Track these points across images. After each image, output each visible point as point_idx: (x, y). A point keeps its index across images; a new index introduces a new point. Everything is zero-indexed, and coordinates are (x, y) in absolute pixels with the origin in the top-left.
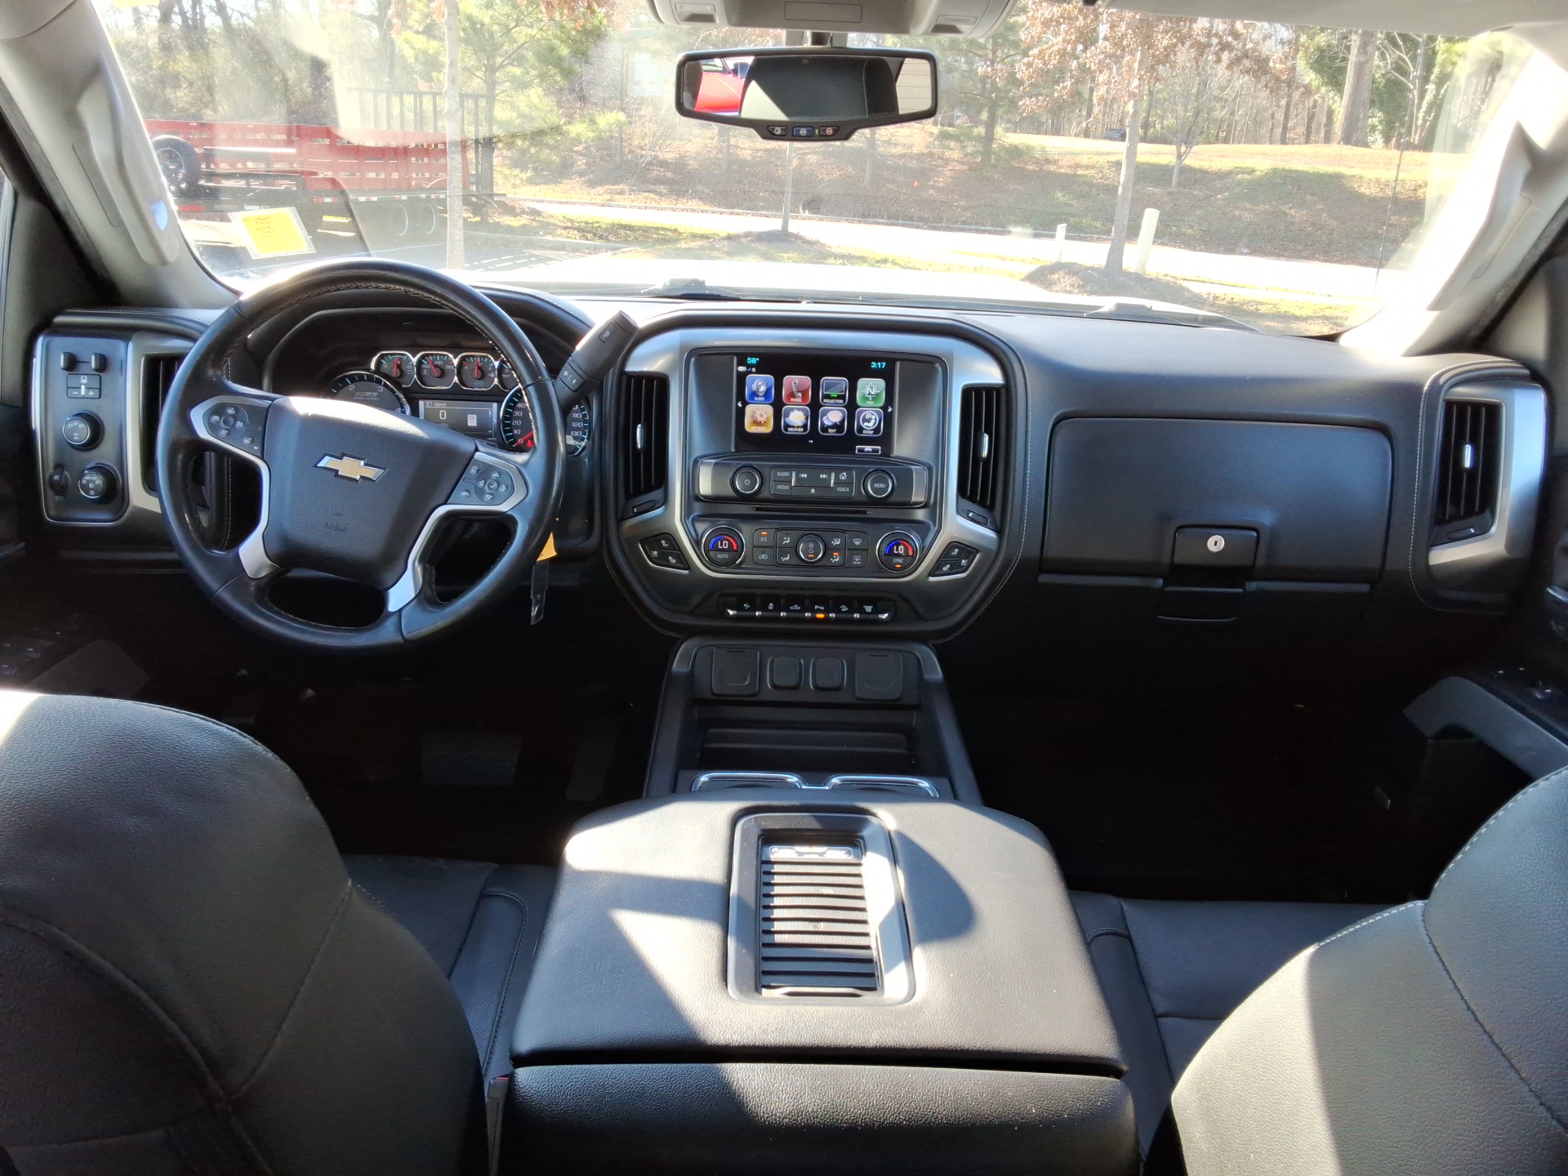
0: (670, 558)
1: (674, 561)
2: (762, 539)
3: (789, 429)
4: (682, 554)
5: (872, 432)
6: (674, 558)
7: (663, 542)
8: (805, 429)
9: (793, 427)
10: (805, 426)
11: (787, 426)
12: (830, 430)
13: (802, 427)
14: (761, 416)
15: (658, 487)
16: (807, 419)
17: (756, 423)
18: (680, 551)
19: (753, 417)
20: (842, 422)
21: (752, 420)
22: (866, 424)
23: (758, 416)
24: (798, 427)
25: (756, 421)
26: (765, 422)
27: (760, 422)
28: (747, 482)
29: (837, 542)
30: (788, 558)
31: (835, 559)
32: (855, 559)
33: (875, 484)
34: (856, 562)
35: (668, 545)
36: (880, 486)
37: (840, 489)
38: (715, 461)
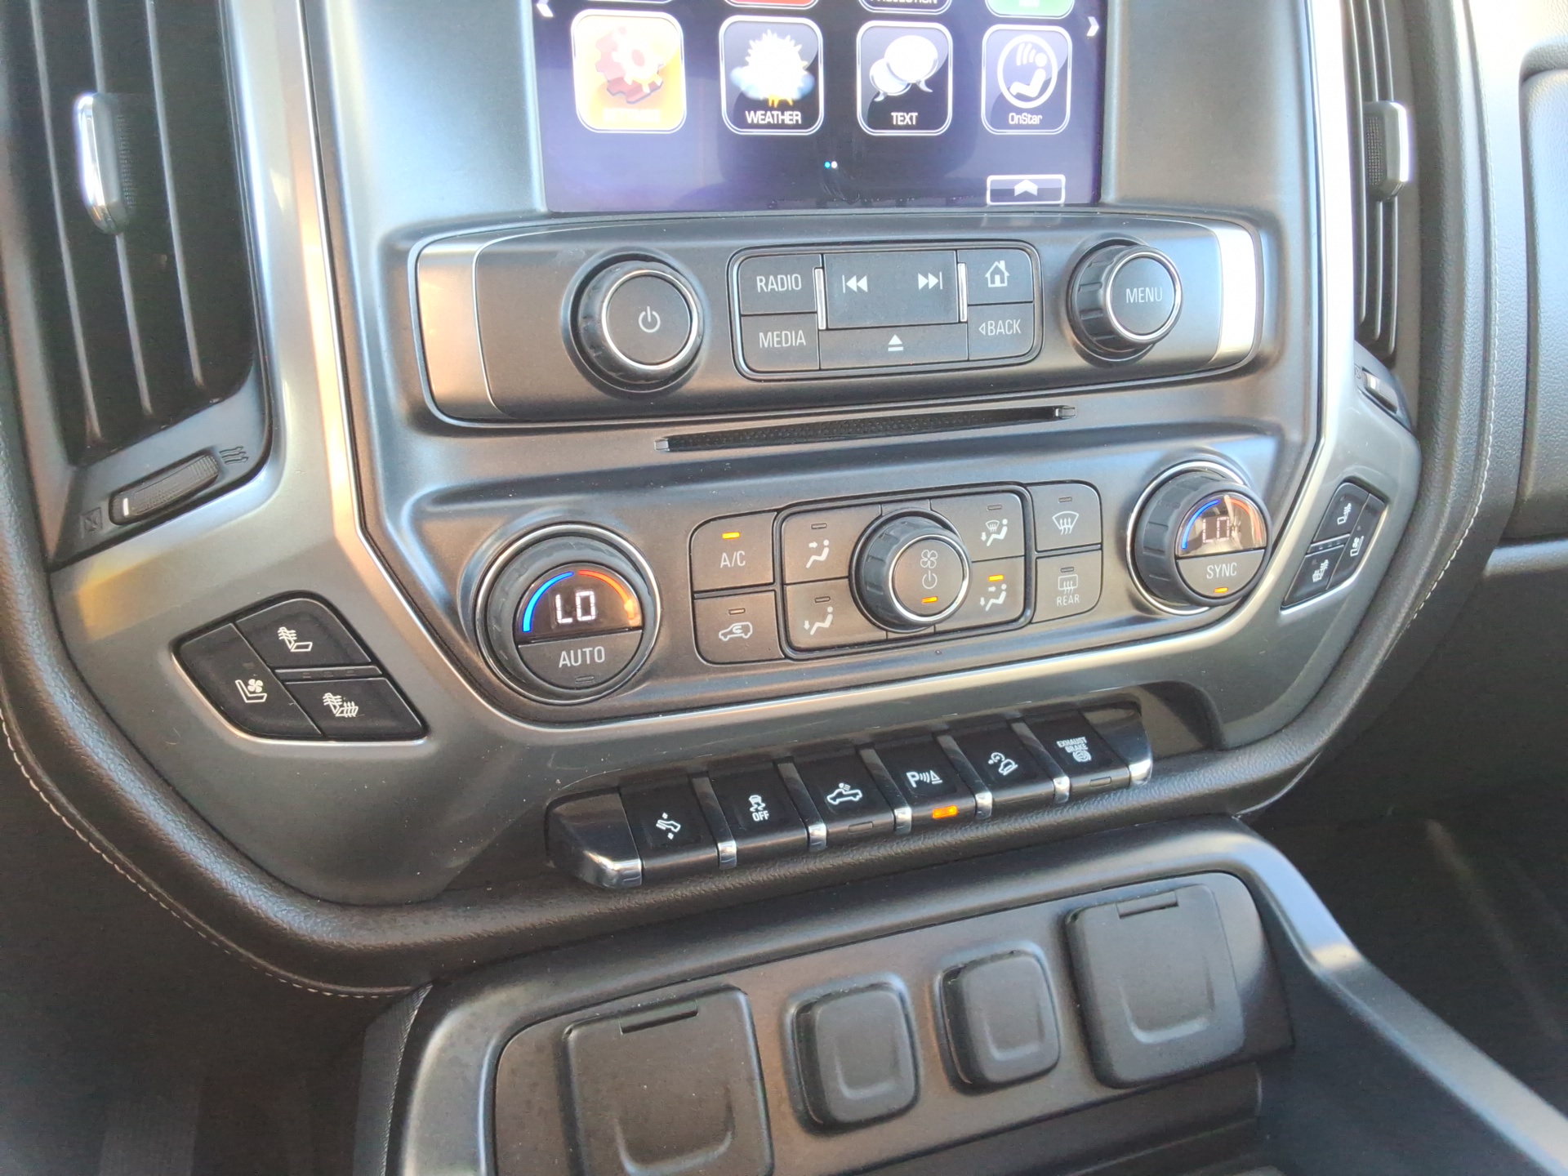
0: (330, 699)
1: (351, 710)
2: (725, 562)
3: (752, 117)
4: (386, 673)
5: (1036, 119)
6: (347, 697)
7: (286, 634)
8: (809, 119)
9: (763, 105)
10: (806, 104)
11: (744, 104)
12: (898, 117)
13: (797, 105)
14: (638, 59)
15: (225, 388)
16: (812, 69)
17: (620, 90)
18: (375, 660)
19: (604, 64)
20: (937, 81)
21: (601, 79)
22: (1018, 87)
23: (622, 57)
24: (783, 106)
25: (619, 81)
26: (654, 87)
27: (637, 87)
28: (649, 319)
29: (998, 532)
30: (830, 618)
31: (996, 595)
32: (1062, 586)
33: (1128, 290)
34: (1067, 599)
35: (311, 644)
36: (1143, 298)
37: (989, 328)
38: (476, 248)
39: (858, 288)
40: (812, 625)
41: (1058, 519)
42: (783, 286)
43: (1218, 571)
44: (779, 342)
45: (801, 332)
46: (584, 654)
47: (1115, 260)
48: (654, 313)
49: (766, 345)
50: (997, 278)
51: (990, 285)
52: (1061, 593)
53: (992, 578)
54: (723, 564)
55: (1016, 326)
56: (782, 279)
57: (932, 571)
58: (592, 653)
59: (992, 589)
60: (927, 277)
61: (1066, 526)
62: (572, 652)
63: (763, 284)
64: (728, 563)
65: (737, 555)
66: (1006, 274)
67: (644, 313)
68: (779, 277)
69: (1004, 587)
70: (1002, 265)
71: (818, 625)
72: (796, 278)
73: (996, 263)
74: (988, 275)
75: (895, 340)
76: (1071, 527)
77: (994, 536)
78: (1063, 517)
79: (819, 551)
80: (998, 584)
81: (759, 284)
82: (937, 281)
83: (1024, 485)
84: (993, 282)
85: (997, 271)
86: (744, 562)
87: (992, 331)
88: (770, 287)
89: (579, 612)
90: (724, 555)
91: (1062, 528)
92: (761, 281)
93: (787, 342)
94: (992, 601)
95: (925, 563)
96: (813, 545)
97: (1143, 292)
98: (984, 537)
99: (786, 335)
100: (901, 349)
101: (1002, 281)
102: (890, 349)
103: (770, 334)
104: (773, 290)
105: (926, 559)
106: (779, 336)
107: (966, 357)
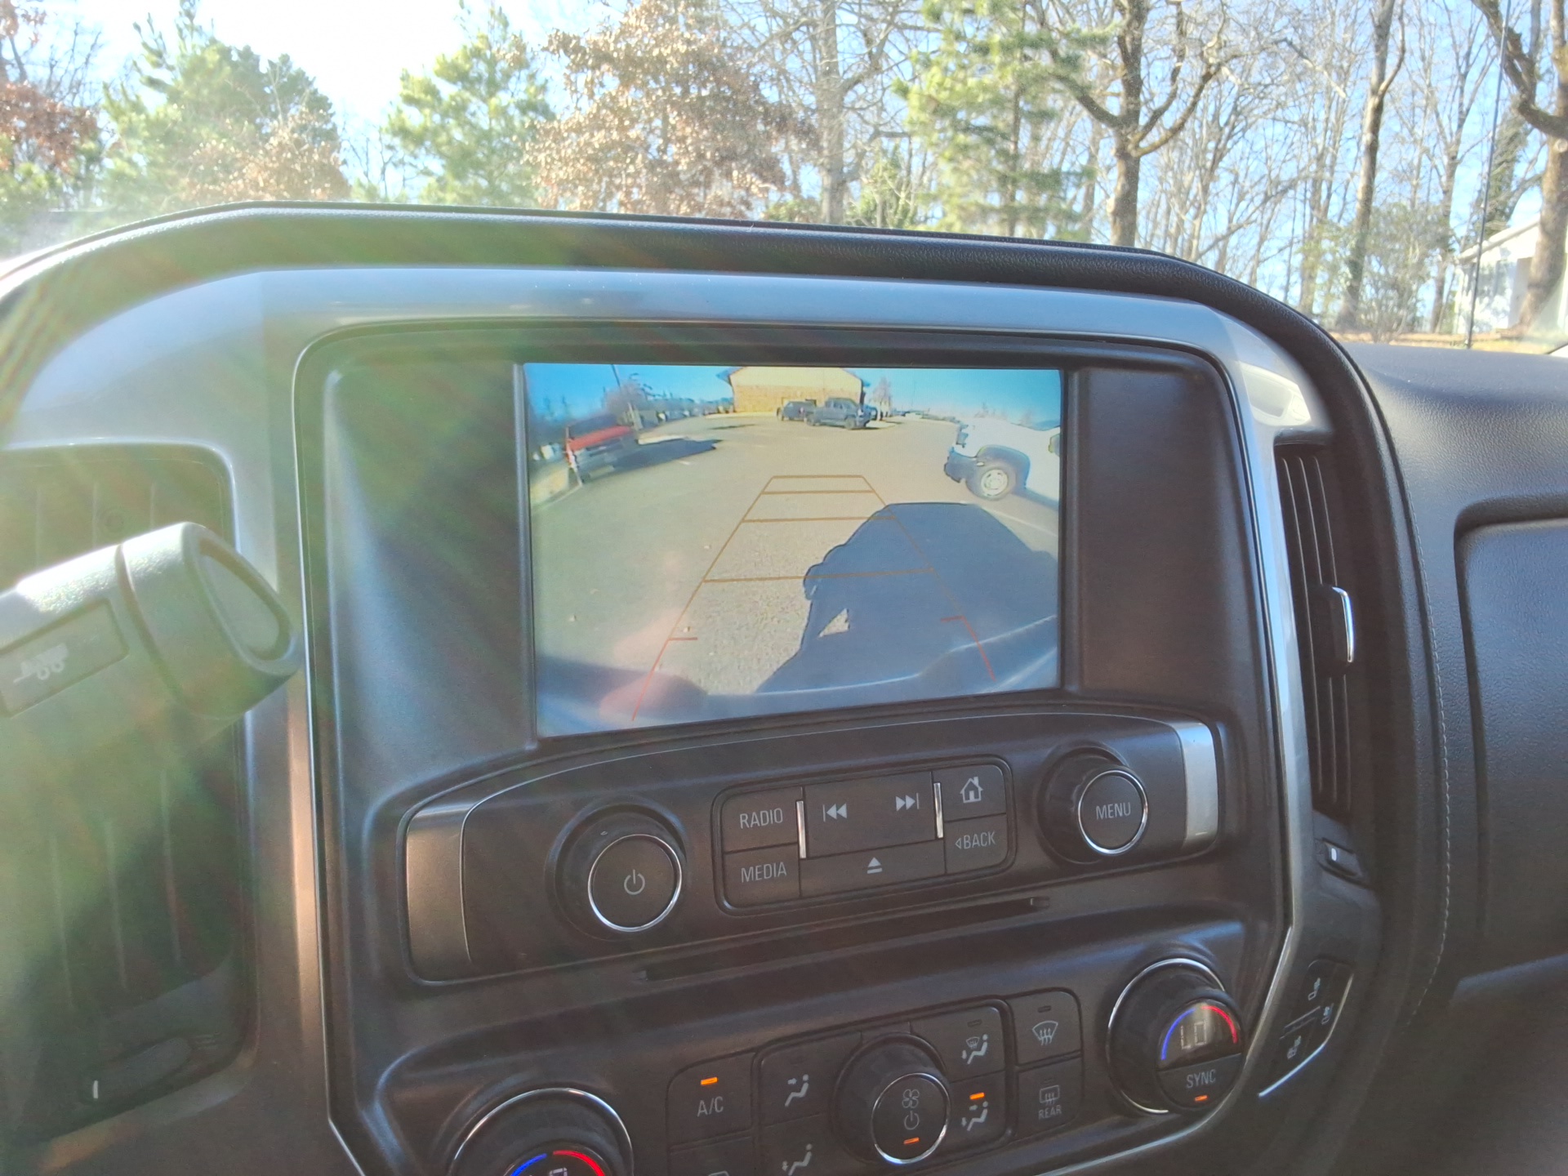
2: (702, 1110)
28: (634, 881)
29: (979, 1049)
30: (808, 1156)
31: (978, 1114)
32: (1044, 1098)
33: (1098, 807)
34: (1049, 1111)
36: (1113, 814)
37: (965, 842)
39: (838, 815)
40: (790, 1165)
41: (1038, 1030)
42: (765, 821)
43: (1197, 1079)
45: (782, 863)
47: (1084, 778)
48: (640, 875)
49: (748, 879)
50: (972, 794)
51: (965, 801)
52: (1043, 1107)
53: (973, 1097)
54: (700, 1111)
55: (990, 838)
56: (764, 814)
57: (915, 1111)
59: (974, 1108)
60: (904, 799)
61: (1046, 1037)
63: (745, 821)
64: (705, 1111)
65: (715, 1102)
66: (980, 789)
67: (629, 877)
68: (761, 813)
69: (985, 1104)
70: (976, 781)
71: (796, 1164)
72: (778, 812)
73: (970, 780)
74: (963, 792)
75: (874, 862)
76: (1051, 1037)
77: (975, 1053)
78: (1043, 1027)
79: (797, 1088)
80: (979, 1102)
81: (742, 821)
82: (913, 801)
83: (1004, 998)
84: (968, 798)
85: (972, 787)
86: (722, 1109)
87: (967, 845)
88: (752, 823)
90: (702, 1102)
91: (1042, 1039)
92: (744, 818)
93: (768, 875)
94: (974, 1120)
95: (907, 1103)
96: (793, 1082)
97: (1112, 808)
98: (964, 1055)
99: (768, 868)
100: (879, 870)
101: (976, 796)
102: (870, 872)
103: (752, 868)
104: (755, 825)
105: (907, 1099)
106: (761, 869)
107: (943, 872)
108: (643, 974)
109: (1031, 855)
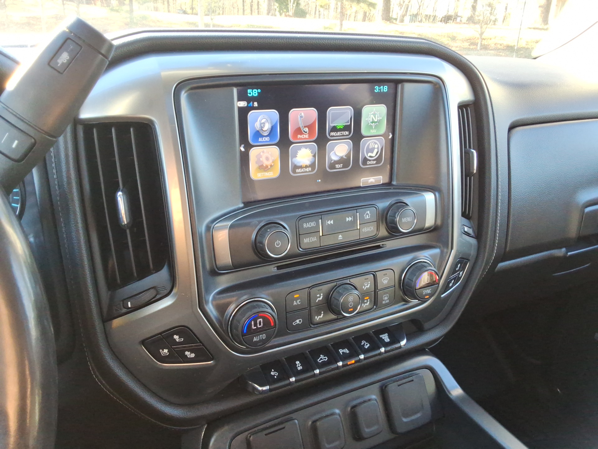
0: (187, 353)
1: (193, 355)
2: (295, 303)
3: (297, 171)
4: (203, 345)
5: (375, 162)
6: (192, 352)
7: (176, 337)
8: (313, 169)
9: (301, 167)
10: (312, 165)
11: (296, 167)
12: (337, 166)
13: (310, 166)
14: (267, 159)
15: (158, 268)
16: (314, 156)
17: (262, 168)
18: (201, 342)
19: (258, 161)
20: (348, 155)
21: (257, 166)
22: (370, 154)
23: (263, 159)
24: (306, 167)
25: (262, 165)
26: (271, 166)
27: (267, 166)
28: (278, 243)
29: (367, 285)
30: (322, 315)
31: (367, 303)
32: (384, 298)
33: (403, 219)
34: (386, 301)
35: (183, 339)
36: (407, 220)
37: (365, 229)
38: (229, 223)
39: (331, 223)
40: (317, 317)
41: (383, 280)
42: (311, 226)
43: (426, 292)
44: (309, 241)
45: (315, 237)
46: (260, 337)
47: (399, 211)
48: (279, 242)
49: (306, 242)
50: (367, 216)
51: (365, 218)
52: (384, 300)
53: (366, 298)
54: (294, 304)
55: (372, 228)
56: (310, 224)
57: (352, 302)
58: (262, 336)
59: (366, 301)
60: (349, 218)
61: (385, 282)
62: (257, 337)
63: (305, 226)
64: (296, 304)
65: (298, 301)
66: (370, 214)
67: (276, 242)
68: (310, 223)
69: (369, 300)
70: (368, 212)
71: (319, 317)
72: (314, 223)
73: (367, 212)
74: (365, 215)
75: (340, 236)
76: (387, 282)
77: (366, 287)
78: (384, 279)
79: (320, 297)
80: (367, 300)
81: (304, 226)
82: (351, 219)
83: (374, 272)
84: (366, 217)
85: (367, 214)
86: (300, 303)
87: (366, 230)
88: (307, 226)
89: (258, 325)
90: (295, 301)
91: (384, 282)
92: (305, 225)
93: (311, 240)
94: (366, 304)
95: (350, 300)
96: (318, 295)
97: (407, 219)
98: (364, 287)
99: (311, 239)
100: (342, 238)
101: (369, 217)
102: (339, 239)
103: (307, 239)
104: (308, 227)
105: (350, 299)
106: (309, 239)
107: (359, 238)
108: (276, 268)
109: (383, 232)
